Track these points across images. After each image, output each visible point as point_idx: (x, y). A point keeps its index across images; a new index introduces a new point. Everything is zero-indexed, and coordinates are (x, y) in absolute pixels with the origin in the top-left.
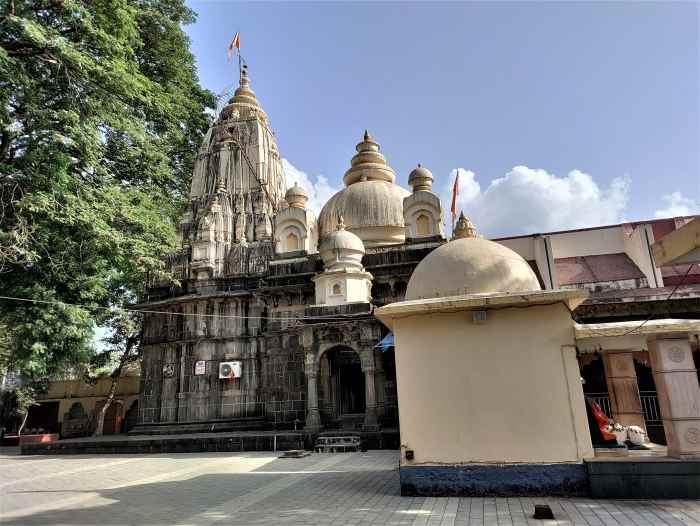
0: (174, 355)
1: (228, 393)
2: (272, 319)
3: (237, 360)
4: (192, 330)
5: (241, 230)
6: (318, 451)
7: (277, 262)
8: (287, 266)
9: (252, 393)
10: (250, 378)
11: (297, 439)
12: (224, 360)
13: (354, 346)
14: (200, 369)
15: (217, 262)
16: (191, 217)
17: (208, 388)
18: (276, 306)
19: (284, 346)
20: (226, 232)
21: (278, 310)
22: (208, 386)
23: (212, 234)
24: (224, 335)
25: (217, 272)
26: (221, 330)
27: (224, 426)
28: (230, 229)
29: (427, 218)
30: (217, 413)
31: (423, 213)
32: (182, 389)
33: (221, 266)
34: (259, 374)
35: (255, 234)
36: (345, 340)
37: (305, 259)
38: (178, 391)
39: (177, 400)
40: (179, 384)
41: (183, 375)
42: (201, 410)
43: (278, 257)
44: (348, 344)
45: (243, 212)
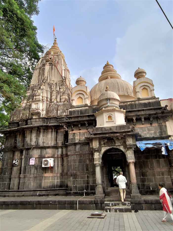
0: (19, 155)
1: (46, 175)
2: (70, 137)
3: (52, 157)
4: (29, 142)
5: (54, 97)
6: (107, 211)
7: (73, 109)
8: (78, 111)
9: (59, 175)
10: (58, 167)
11: (91, 203)
12: (45, 158)
13: (122, 148)
14: (32, 162)
15: (43, 111)
16: (31, 93)
17: (36, 172)
18: (73, 130)
19: (77, 150)
20: (47, 98)
21: (74, 132)
22: (36, 170)
23: (41, 97)
24: (45, 145)
25: (43, 115)
26: (43, 143)
27: (44, 193)
28: (49, 97)
29: (147, 89)
30: (40, 186)
31: (145, 87)
32: (22, 172)
33: (44, 112)
34: (62, 165)
35: (60, 99)
36: (117, 145)
37: (87, 108)
38: (20, 173)
39: (20, 178)
40: (21, 169)
41: (23, 165)
42: (32, 184)
43: (73, 107)
44: (118, 147)
45: (55, 90)
